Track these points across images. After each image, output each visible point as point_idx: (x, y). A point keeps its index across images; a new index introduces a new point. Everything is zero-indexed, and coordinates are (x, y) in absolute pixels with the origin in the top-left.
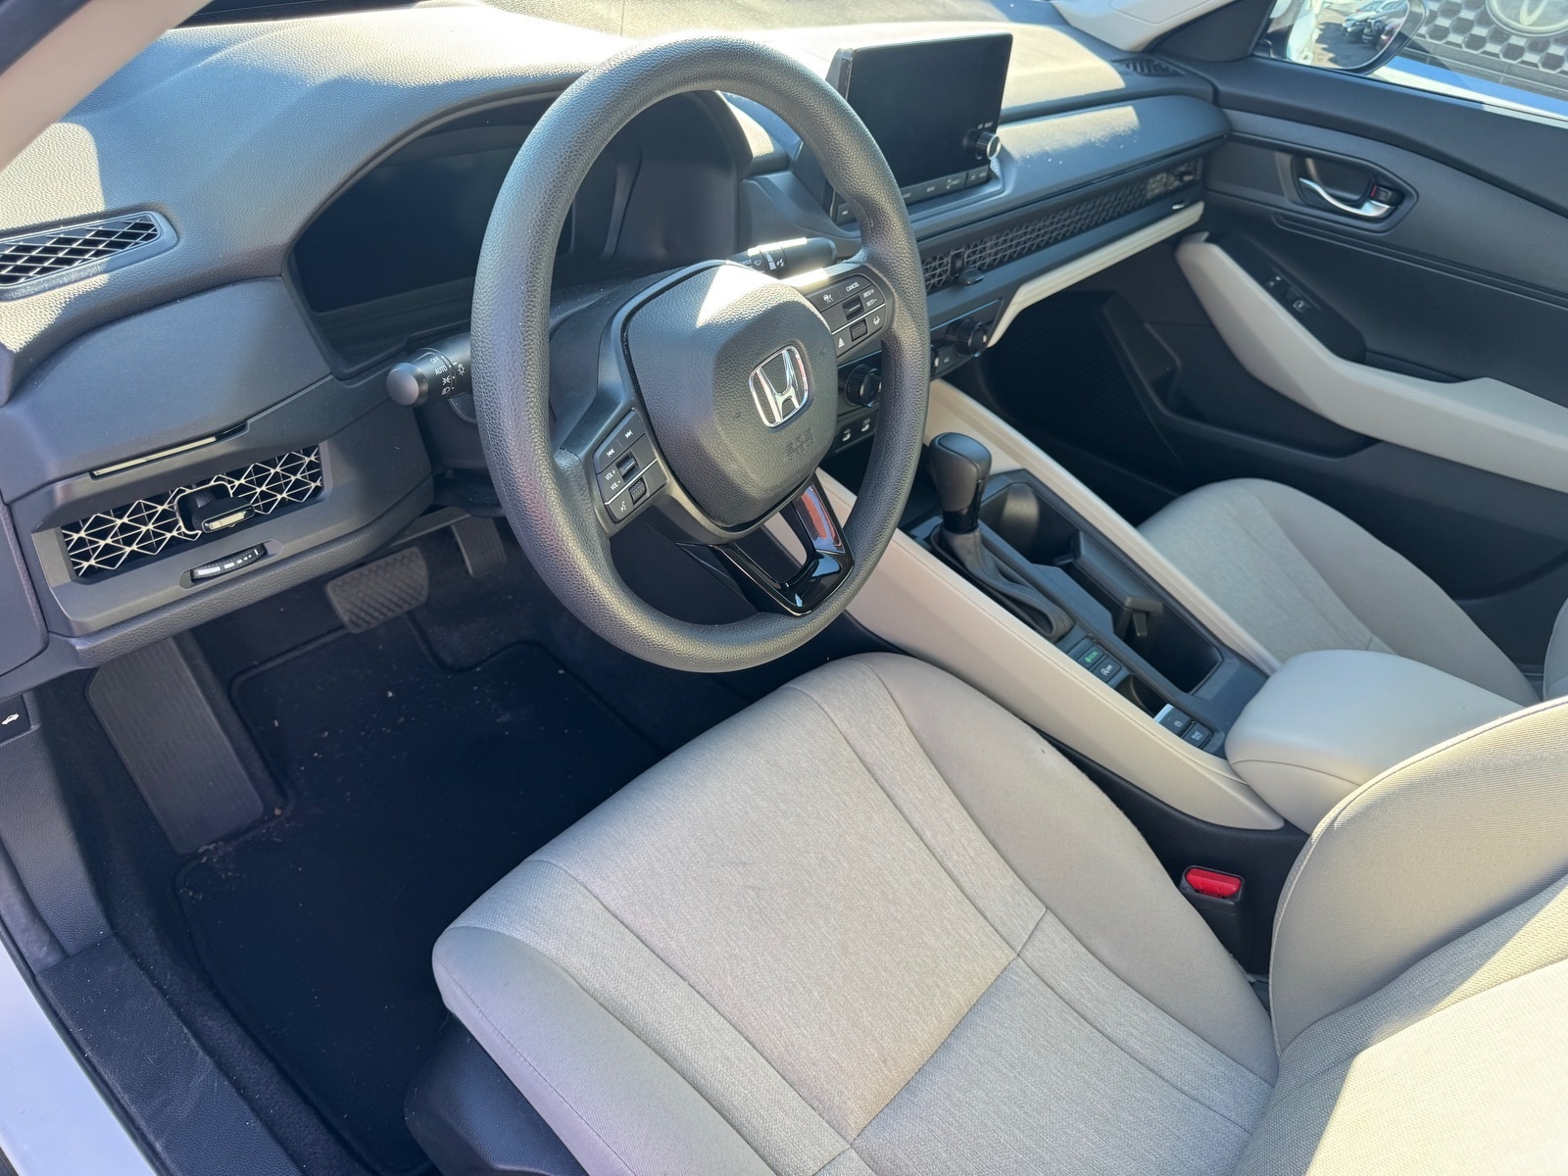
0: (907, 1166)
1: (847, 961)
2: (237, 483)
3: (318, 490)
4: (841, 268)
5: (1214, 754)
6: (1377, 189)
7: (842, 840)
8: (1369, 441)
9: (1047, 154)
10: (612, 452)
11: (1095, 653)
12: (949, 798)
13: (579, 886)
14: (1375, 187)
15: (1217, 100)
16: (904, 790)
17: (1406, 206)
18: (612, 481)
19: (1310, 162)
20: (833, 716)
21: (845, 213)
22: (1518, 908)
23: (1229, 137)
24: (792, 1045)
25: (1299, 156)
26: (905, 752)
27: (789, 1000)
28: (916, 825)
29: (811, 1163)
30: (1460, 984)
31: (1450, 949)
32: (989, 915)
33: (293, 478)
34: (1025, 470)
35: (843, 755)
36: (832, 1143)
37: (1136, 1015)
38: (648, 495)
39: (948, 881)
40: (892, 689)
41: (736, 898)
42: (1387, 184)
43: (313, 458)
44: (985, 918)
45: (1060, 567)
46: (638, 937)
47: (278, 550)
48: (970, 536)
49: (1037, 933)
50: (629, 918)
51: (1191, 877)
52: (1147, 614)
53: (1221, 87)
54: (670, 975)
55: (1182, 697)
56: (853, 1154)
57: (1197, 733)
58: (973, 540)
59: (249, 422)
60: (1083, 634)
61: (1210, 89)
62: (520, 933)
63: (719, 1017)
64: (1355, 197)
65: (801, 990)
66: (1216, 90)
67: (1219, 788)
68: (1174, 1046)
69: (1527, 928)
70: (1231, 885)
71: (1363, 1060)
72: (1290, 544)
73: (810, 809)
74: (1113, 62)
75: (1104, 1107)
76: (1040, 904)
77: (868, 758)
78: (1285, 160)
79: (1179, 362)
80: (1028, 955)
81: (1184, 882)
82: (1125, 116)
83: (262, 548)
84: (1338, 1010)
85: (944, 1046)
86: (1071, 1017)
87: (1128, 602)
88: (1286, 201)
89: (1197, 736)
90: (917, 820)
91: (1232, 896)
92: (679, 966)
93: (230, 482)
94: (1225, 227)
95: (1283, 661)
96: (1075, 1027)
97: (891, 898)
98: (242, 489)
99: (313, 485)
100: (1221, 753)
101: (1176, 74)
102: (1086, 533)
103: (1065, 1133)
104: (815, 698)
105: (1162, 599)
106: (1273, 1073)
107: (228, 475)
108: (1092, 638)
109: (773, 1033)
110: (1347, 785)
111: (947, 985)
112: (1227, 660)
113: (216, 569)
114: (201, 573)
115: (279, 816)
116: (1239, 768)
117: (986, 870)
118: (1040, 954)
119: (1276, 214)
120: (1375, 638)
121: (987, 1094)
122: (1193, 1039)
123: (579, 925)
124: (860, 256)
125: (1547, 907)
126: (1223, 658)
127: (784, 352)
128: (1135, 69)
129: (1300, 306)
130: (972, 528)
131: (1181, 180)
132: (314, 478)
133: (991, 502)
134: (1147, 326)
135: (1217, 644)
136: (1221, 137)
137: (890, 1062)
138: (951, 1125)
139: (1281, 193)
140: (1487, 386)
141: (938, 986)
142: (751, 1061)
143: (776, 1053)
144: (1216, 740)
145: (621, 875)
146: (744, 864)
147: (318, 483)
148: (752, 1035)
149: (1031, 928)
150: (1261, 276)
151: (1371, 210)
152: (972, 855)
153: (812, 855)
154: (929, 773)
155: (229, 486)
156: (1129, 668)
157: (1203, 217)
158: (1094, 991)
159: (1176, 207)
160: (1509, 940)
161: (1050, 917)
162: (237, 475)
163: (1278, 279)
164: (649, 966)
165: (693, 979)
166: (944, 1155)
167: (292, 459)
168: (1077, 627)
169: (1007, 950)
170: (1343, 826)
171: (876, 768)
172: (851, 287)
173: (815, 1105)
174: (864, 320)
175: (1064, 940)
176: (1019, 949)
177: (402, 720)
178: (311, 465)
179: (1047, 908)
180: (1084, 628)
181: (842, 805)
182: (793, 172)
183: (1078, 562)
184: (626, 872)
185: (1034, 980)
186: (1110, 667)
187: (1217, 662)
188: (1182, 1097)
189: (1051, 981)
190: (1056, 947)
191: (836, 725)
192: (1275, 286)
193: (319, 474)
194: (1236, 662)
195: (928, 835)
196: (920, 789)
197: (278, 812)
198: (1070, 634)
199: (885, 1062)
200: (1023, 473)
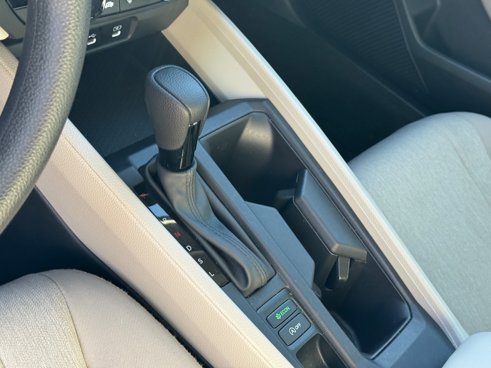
11: (287, 309)
34: (267, 100)
40: (76, 323)
45: (276, 206)
48: (183, 175)
52: (352, 260)
58: (184, 180)
60: (280, 286)
87: (335, 248)
95: (468, 335)
102: (312, 172)
105: (367, 247)
108: (289, 291)
112: (415, 317)
126: (412, 316)
133: (225, 131)
156: (317, 326)
168: (276, 276)
180: (283, 280)
183: (297, 201)
186: (298, 326)
187: (405, 320)
198: (264, 288)
200: (265, 102)
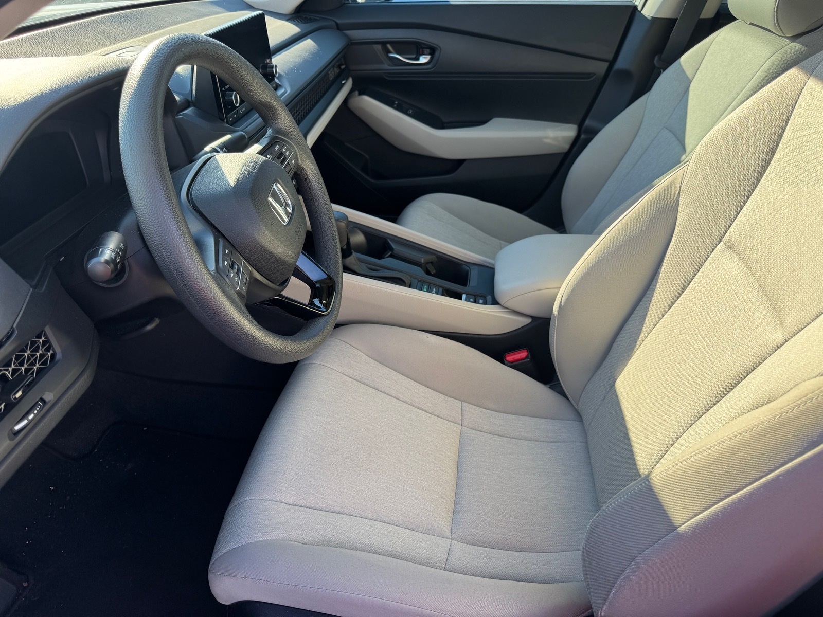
0: (477, 533)
1: (404, 466)
2: (10, 369)
3: (53, 356)
4: (265, 141)
5: (492, 304)
6: (422, 51)
7: (370, 417)
8: (460, 162)
9: (292, 69)
10: (226, 263)
11: (426, 286)
12: (400, 376)
13: (270, 502)
14: (421, 50)
15: (339, 28)
16: (381, 383)
17: (437, 54)
18: (234, 277)
19: (389, 46)
20: (332, 367)
21: (231, 119)
22: (643, 299)
23: (351, 44)
24: (405, 513)
25: (383, 44)
26: (372, 366)
27: (392, 495)
28: (394, 395)
29: (443, 556)
30: (639, 337)
31: (626, 327)
32: (442, 416)
33: (38, 354)
35: (347, 381)
36: (445, 543)
37: (518, 423)
38: (248, 279)
39: (420, 411)
41: (343, 466)
42: (425, 46)
43: (43, 338)
44: (442, 418)
45: (388, 257)
46: (311, 508)
47: (49, 397)
48: (352, 257)
49: (464, 413)
50: (302, 503)
51: (507, 358)
52: (431, 262)
53: (338, 21)
54: (338, 516)
55: (466, 289)
56: (454, 542)
57: (480, 300)
58: (353, 260)
59: (15, 326)
60: (417, 281)
61: (334, 23)
62: (260, 538)
63: (368, 520)
64: (414, 56)
65: (394, 488)
66: (337, 24)
67: (502, 317)
68: (538, 427)
69: (652, 303)
70: (523, 354)
71: (619, 384)
72: (453, 217)
73: (349, 411)
74: (287, 20)
75: (530, 464)
76: (457, 401)
77: (358, 378)
78: (378, 47)
79: (367, 156)
80: (465, 423)
81: (505, 362)
82: (308, 44)
83: (42, 400)
84: (592, 376)
85: (459, 478)
86: (496, 438)
87: (423, 261)
88: (386, 66)
89: (481, 301)
90: (393, 392)
91: (527, 357)
92: (337, 509)
93: (7, 370)
94: (364, 86)
95: (494, 259)
96: (500, 441)
97: (404, 430)
98: (14, 371)
99: (49, 354)
100: (495, 302)
101: (315, 20)
102: (392, 240)
103: (524, 482)
104: (319, 363)
105: (432, 254)
106: (579, 416)
107: (4, 366)
108: (420, 281)
109: (394, 513)
110: (556, 290)
111: (445, 453)
112: (471, 268)
113: (25, 422)
114: (17, 428)
115: (28, 586)
116: (506, 305)
117: (431, 399)
118: (470, 420)
119: (385, 73)
120: (502, 242)
121: (487, 486)
122: (543, 420)
123: (284, 518)
124: (269, 132)
125: (655, 293)
126: (469, 268)
127: (274, 186)
128: (298, 22)
129: (411, 112)
130: (351, 254)
131: (340, 68)
132: (48, 350)
134: (347, 144)
135: (463, 263)
136: (348, 45)
137: (445, 497)
138: (482, 506)
139: (383, 63)
140: (496, 122)
141: (442, 455)
142: (393, 530)
143: (400, 521)
144: (489, 298)
145: (286, 486)
146: (337, 450)
147: (51, 352)
148: (386, 520)
149: (460, 412)
150: (390, 104)
151: (424, 59)
152: (422, 395)
153: (362, 430)
154: (387, 370)
155: (7, 373)
156: (441, 287)
157: (353, 84)
158: (497, 423)
159: (343, 82)
160: (648, 311)
161: (465, 404)
162: (8, 364)
163: (396, 103)
164: (326, 517)
165: (347, 511)
166: (488, 519)
167: (33, 343)
168: (413, 278)
169: (457, 426)
170: (565, 303)
171: (363, 380)
172: (276, 148)
173: (428, 533)
174: (288, 163)
175: (475, 410)
176: (461, 423)
177: (68, 498)
178: (44, 343)
179: (461, 401)
180: (415, 277)
181: (361, 403)
182: (194, 106)
183: (395, 252)
184: (288, 483)
185: (474, 432)
186: (435, 288)
187: (468, 271)
188: (553, 444)
189: (480, 429)
190: (474, 413)
191: (336, 370)
192: (397, 106)
193: (50, 346)
194: (476, 268)
195: (401, 396)
196: (387, 379)
197: (25, 584)
198: (412, 283)
199: (442, 497)
